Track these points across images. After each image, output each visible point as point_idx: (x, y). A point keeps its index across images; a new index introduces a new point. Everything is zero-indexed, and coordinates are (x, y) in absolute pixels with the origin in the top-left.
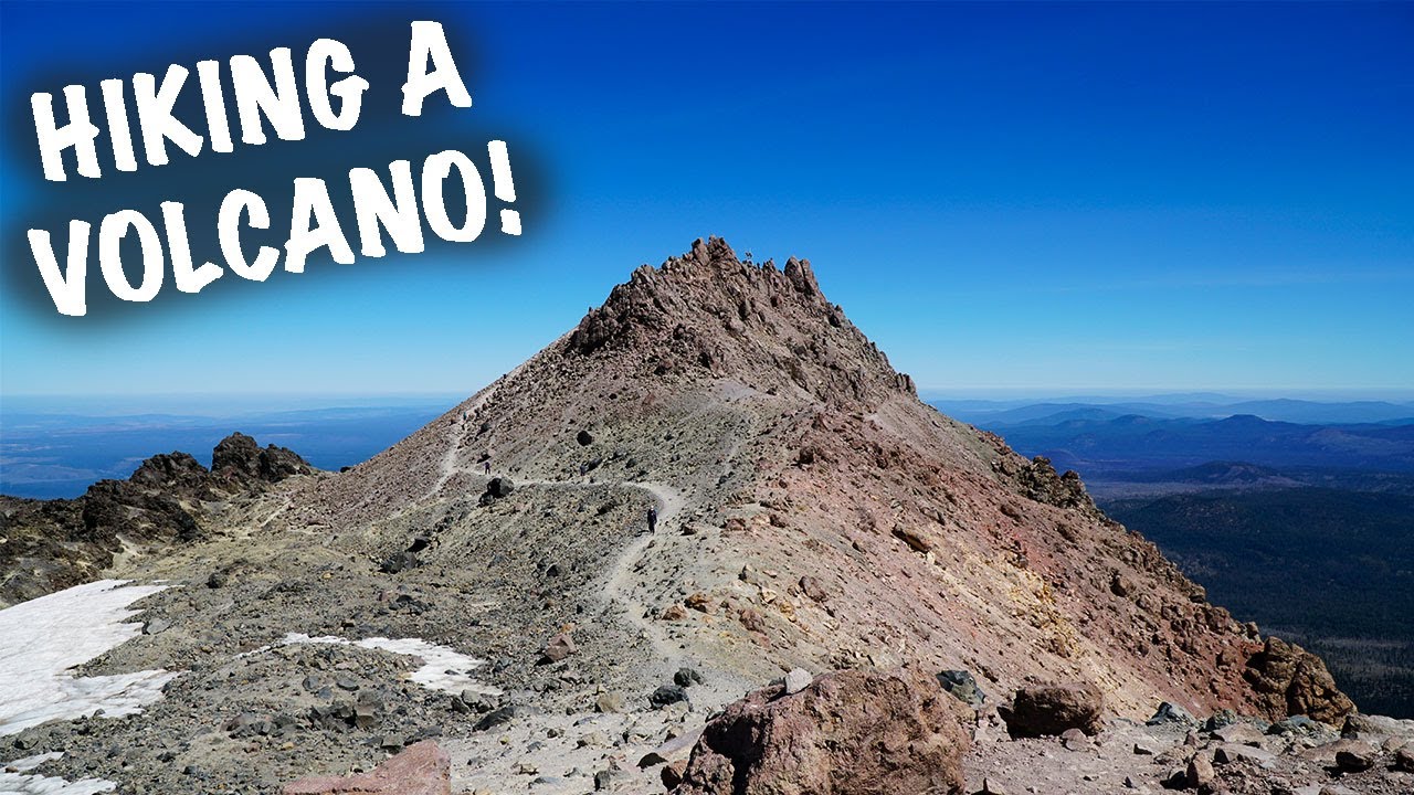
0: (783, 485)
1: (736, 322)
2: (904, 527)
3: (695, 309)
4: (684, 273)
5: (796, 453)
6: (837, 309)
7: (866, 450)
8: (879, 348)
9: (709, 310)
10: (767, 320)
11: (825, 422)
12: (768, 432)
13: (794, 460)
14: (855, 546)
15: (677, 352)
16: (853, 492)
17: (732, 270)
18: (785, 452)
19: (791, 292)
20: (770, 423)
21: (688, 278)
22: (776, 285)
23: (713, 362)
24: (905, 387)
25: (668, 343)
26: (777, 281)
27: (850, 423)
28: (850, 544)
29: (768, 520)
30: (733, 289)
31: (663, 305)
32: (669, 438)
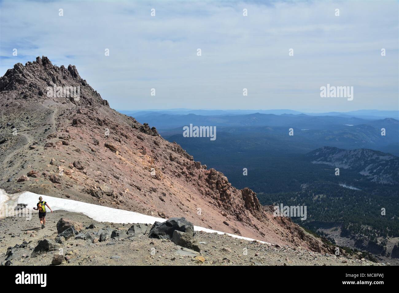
0: (67, 131)
1: (51, 83)
2: (108, 143)
3: (37, 78)
4: (33, 67)
5: (72, 121)
6: (85, 81)
7: (95, 120)
8: (98, 92)
9: (43, 79)
10: (62, 83)
11: (81, 111)
12: (62, 115)
13: (71, 123)
14: (92, 150)
15: (30, 91)
16: (91, 133)
17: (50, 67)
18: (68, 121)
19: (70, 75)
20: (63, 112)
21: (35, 68)
22: (65, 73)
23: (43, 94)
24: (106, 104)
25: (27, 88)
26: (65, 72)
27: (89, 112)
28: (90, 150)
29: (62, 143)
30: (51, 73)
31: (26, 76)
32: (27, 118)
